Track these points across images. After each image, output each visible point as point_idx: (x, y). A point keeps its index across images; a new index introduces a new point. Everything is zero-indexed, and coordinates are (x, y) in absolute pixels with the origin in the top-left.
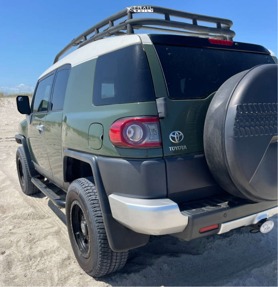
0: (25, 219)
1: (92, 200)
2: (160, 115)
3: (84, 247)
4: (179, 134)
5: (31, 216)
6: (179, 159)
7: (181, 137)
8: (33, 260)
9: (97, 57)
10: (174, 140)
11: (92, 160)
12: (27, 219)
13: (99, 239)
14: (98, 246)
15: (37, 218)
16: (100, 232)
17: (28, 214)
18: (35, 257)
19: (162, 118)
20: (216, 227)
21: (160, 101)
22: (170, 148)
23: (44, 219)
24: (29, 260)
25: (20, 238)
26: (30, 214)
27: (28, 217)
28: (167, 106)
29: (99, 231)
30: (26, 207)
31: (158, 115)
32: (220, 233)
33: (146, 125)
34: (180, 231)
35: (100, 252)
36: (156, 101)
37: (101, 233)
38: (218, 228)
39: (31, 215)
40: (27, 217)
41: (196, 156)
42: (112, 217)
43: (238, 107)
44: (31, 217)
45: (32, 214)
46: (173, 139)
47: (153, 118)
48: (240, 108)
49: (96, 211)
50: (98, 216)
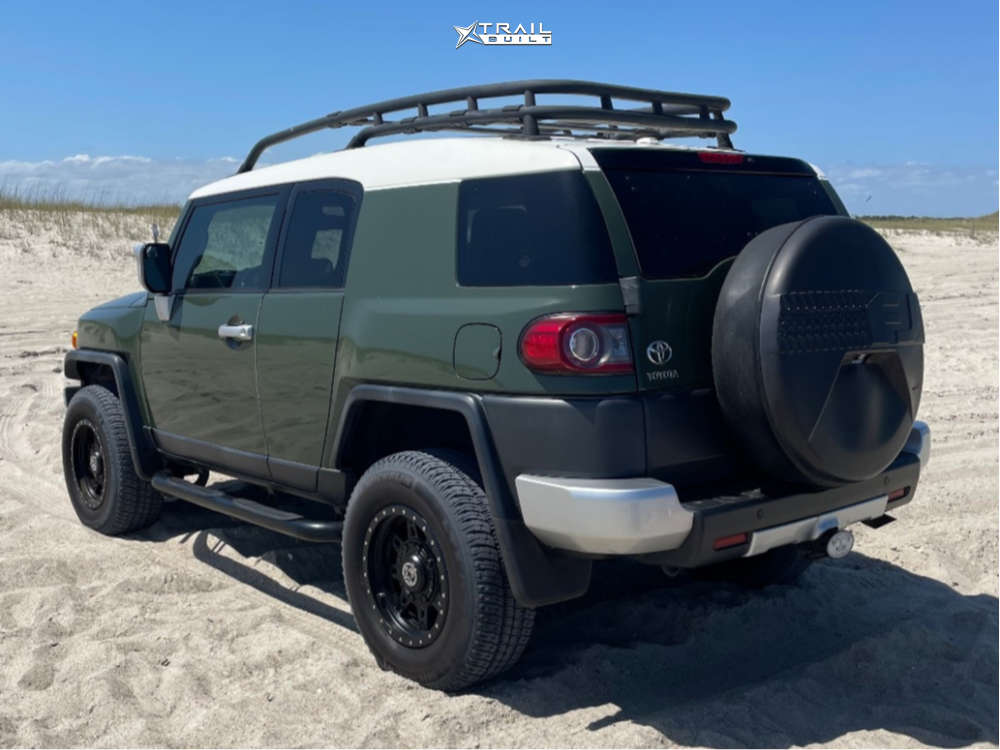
0: (160, 592)
1: (456, 496)
2: (628, 311)
3: (403, 627)
4: (664, 346)
5: (173, 583)
6: (666, 396)
7: (667, 353)
8: (255, 673)
9: (459, 181)
10: (657, 360)
11: (466, 404)
12: (164, 592)
13: (479, 583)
14: (476, 600)
15: (192, 588)
16: (483, 567)
17: (163, 578)
18: (259, 667)
19: (633, 315)
20: (742, 539)
21: (629, 283)
22: (649, 374)
23: (211, 591)
24: (248, 674)
25: (188, 632)
26: (169, 579)
27: (166, 585)
28: (643, 292)
29: (479, 565)
30: (137, 562)
31: (625, 311)
32: (750, 553)
33: (604, 329)
34: (673, 547)
35: (481, 616)
36: (618, 282)
37: (484, 570)
38: (747, 542)
39: (172, 580)
40: (162, 587)
41: (696, 392)
42: (524, 525)
43: (781, 297)
44: (173, 587)
45: (175, 577)
46: (654, 356)
47: (616, 316)
48: (785, 300)
49: (468, 520)
50: (474, 532)
